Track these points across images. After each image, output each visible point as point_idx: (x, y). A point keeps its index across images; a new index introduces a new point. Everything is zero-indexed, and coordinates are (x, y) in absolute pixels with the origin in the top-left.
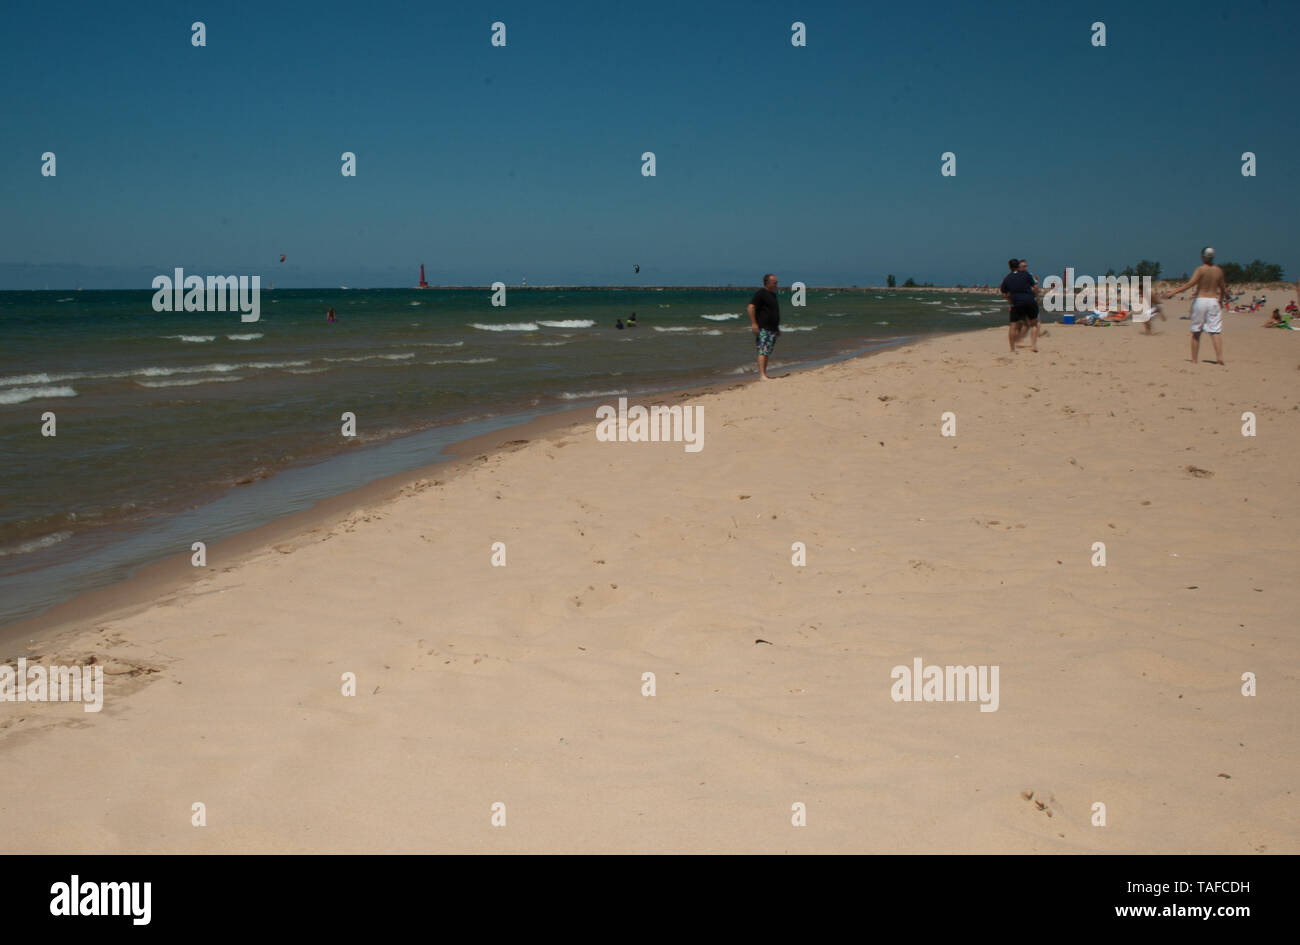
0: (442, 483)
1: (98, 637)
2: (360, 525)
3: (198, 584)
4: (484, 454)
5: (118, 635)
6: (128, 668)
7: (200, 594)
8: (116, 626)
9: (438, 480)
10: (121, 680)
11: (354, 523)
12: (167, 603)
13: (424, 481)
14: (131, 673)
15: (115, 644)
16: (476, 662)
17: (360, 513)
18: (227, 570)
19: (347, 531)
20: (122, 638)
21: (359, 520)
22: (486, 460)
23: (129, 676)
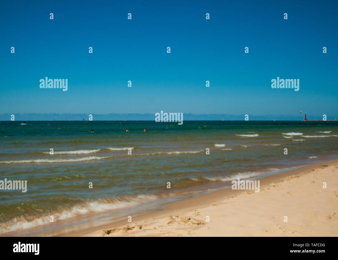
0: (299, 177)
1: (193, 212)
2: (272, 188)
3: (224, 200)
4: (313, 169)
5: (199, 213)
6: (198, 222)
7: (223, 204)
8: (199, 210)
9: (298, 176)
10: (195, 225)
11: (270, 187)
12: (214, 205)
13: (294, 176)
14: (198, 224)
15: (197, 215)
16: (293, 233)
17: (273, 184)
18: (233, 197)
19: (268, 189)
20: (199, 214)
21: (272, 186)
22: (314, 171)
23: (197, 225)
